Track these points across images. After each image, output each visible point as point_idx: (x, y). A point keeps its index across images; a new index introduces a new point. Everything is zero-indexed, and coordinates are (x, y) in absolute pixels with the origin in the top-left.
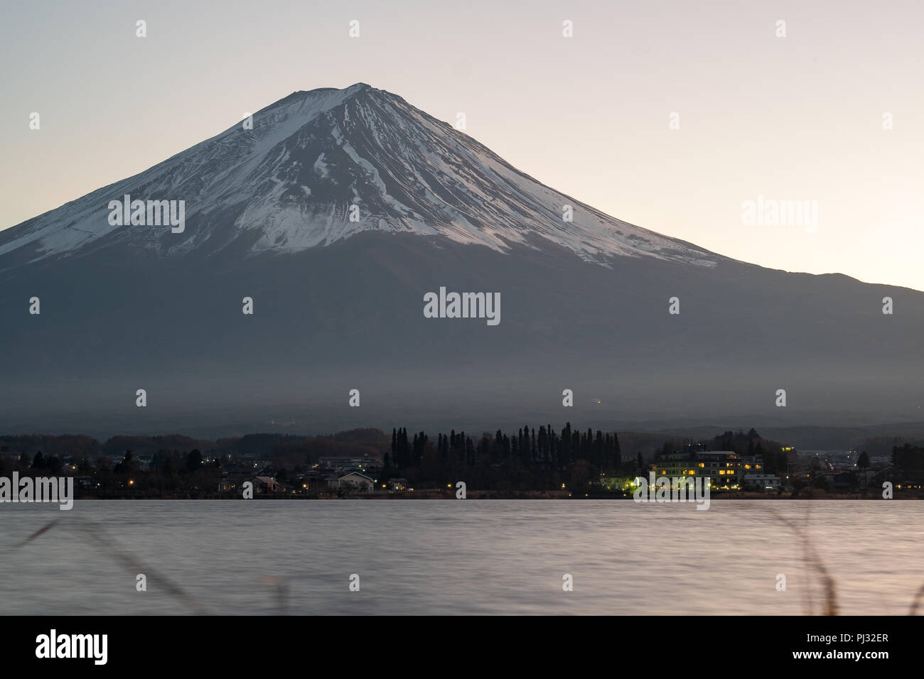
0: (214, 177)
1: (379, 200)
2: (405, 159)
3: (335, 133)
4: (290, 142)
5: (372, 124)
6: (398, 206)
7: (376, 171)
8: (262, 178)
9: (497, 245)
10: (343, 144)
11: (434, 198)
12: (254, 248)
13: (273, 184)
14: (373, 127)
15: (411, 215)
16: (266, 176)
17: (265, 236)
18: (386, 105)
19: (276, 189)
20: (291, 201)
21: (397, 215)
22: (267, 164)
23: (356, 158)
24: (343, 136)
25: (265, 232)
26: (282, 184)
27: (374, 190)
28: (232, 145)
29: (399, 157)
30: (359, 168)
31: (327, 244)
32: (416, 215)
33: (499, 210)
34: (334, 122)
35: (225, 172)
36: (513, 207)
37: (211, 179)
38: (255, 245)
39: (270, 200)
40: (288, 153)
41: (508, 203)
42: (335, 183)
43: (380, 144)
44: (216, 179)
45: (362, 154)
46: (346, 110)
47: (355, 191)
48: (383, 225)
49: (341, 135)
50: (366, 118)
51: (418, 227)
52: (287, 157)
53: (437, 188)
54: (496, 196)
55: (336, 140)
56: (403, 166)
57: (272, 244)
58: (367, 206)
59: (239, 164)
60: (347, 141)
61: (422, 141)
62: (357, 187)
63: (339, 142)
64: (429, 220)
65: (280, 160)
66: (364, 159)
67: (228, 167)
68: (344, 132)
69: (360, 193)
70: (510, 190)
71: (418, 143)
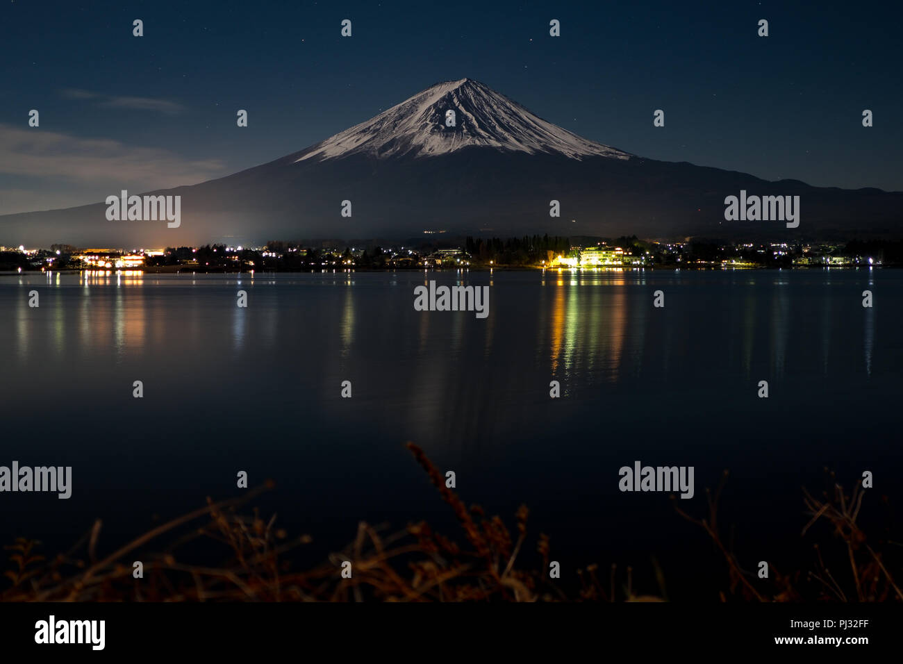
1: (475, 131)
2: (487, 112)
3: (455, 100)
4: (435, 105)
6: (482, 132)
7: (474, 118)
8: (423, 122)
9: (528, 151)
10: (459, 105)
11: (499, 129)
12: (419, 154)
13: (427, 124)
14: (472, 98)
15: (489, 138)
16: (424, 121)
17: (424, 148)
19: (429, 126)
20: (435, 132)
21: (483, 137)
22: (425, 115)
23: (465, 112)
24: (459, 102)
25: (424, 146)
26: (432, 124)
27: (473, 126)
28: (410, 107)
29: (484, 111)
30: (466, 117)
31: (452, 151)
32: (492, 137)
33: (530, 135)
34: (455, 96)
35: (406, 119)
36: (536, 133)
38: (420, 152)
39: (426, 131)
41: (534, 132)
45: (467, 110)
47: (464, 127)
48: (478, 143)
49: (457, 102)
51: (494, 143)
52: (434, 112)
53: (501, 125)
54: (528, 128)
55: (455, 104)
56: (486, 116)
57: (427, 152)
58: (469, 134)
60: (461, 104)
62: (465, 125)
63: (457, 105)
64: (498, 140)
66: (468, 113)
68: (459, 100)
69: (466, 128)
70: (534, 125)
71: (493, 104)
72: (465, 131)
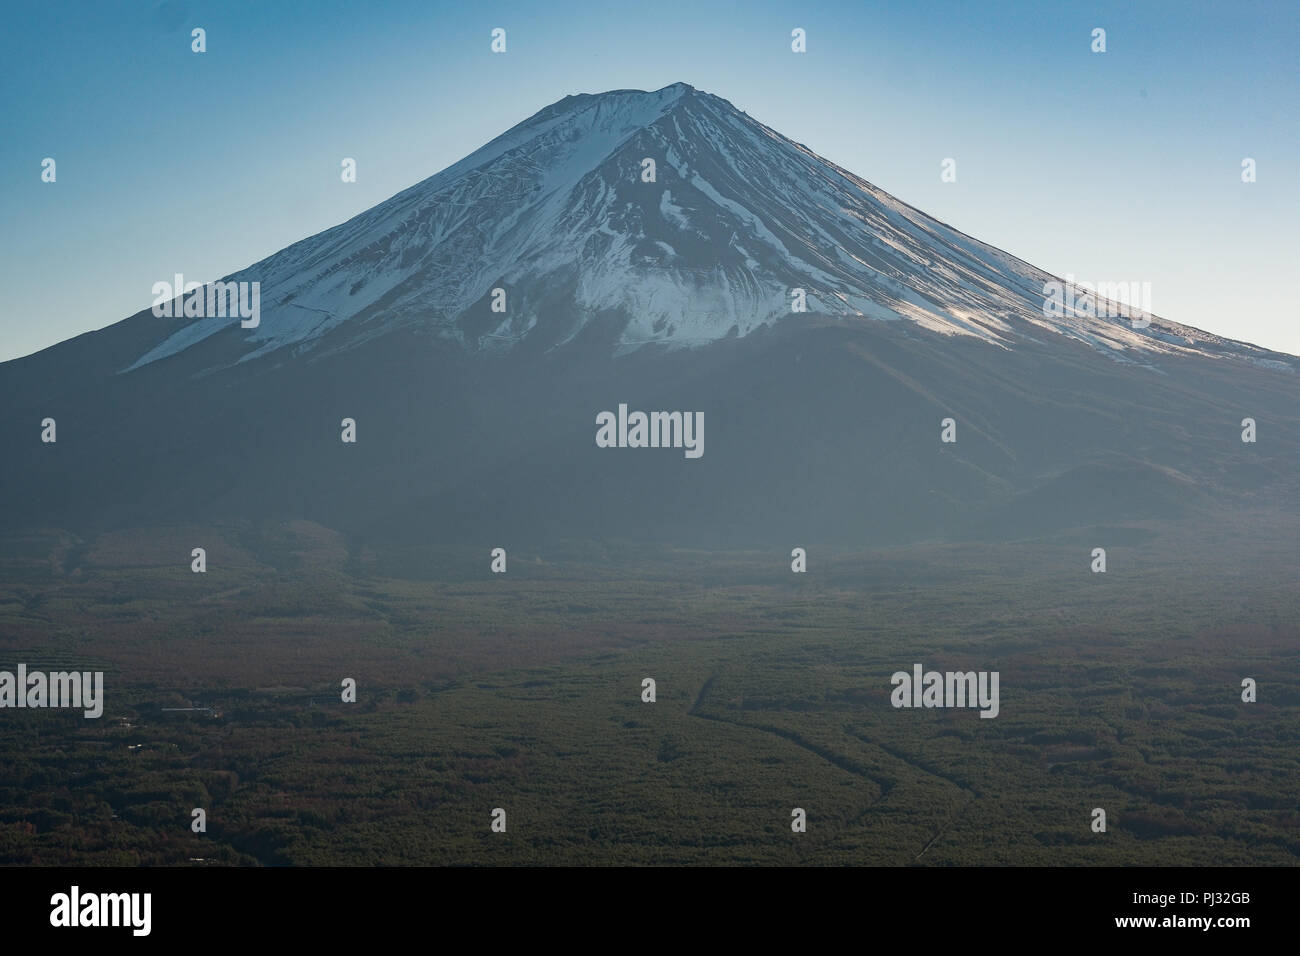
0: (495, 225)
1: (785, 264)
2: (785, 199)
3: (673, 159)
4: (607, 171)
5: (721, 146)
7: (757, 220)
8: (584, 229)
10: (690, 176)
12: (625, 340)
13: (607, 240)
14: (724, 152)
16: (589, 225)
17: (632, 322)
18: (729, 117)
19: (616, 245)
20: (649, 264)
22: (585, 207)
23: (721, 201)
24: (686, 165)
25: (630, 314)
27: (771, 249)
28: (507, 176)
29: (776, 198)
30: (725, 211)
31: (742, 335)
34: (664, 143)
35: (509, 218)
37: (492, 229)
38: (624, 335)
39: (615, 263)
40: (612, 191)
42: (706, 237)
43: (743, 177)
44: (499, 231)
46: (677, 125)
49: (682, 162)
50: (708, 136)
52: (612, 196)
55: (677, 171)
56: (790, 212)
57: (652, 334)
58: (772, 273)
59: (527, 206)
60: (694, 172)
61: (799, 174)
62: (741, 242)
63: (683, 173)
64: (874, 297)
65: (603, 201)
66: (732, 202)
67: (512, 212)
68: (684, 158)
69: (752, 255)
71: (792, 175)
72: (752, 264)
